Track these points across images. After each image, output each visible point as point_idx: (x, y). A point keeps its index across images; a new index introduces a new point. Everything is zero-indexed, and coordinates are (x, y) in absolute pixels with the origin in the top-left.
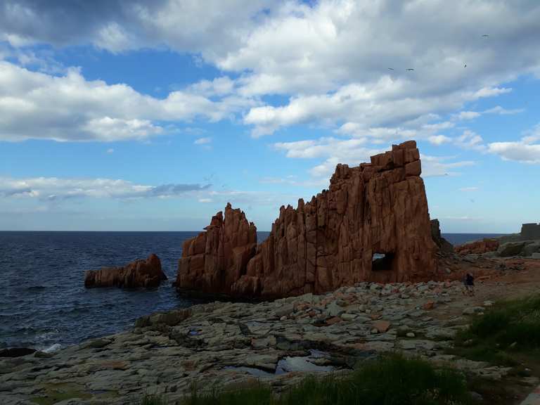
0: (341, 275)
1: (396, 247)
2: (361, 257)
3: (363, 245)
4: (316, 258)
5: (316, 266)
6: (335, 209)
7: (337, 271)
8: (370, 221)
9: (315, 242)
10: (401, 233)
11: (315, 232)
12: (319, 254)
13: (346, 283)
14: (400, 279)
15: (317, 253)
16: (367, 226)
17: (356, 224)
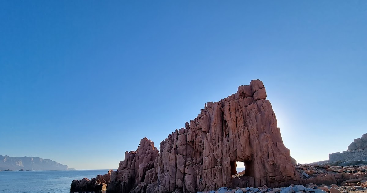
0: (204, 180)
1: (252, 155)
2: (221, 165)
3: (222, 154)
4: (185, 167)
5: (185, 174)
6: (201, 129)
7: (201, 177)
8: (228, 135)
9: (185, 154)
10: (255, 142)
11: (184, 147)
12: (187, 163)
13: (208, 188)
14: (257, 184)
15: (186, 163)
16: (225, 139)
17: (217, 139)
